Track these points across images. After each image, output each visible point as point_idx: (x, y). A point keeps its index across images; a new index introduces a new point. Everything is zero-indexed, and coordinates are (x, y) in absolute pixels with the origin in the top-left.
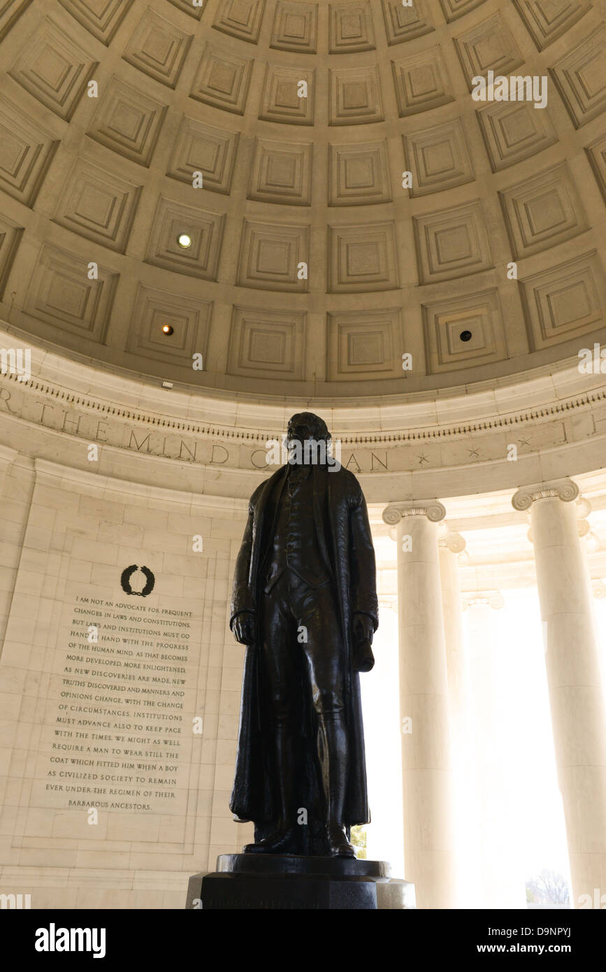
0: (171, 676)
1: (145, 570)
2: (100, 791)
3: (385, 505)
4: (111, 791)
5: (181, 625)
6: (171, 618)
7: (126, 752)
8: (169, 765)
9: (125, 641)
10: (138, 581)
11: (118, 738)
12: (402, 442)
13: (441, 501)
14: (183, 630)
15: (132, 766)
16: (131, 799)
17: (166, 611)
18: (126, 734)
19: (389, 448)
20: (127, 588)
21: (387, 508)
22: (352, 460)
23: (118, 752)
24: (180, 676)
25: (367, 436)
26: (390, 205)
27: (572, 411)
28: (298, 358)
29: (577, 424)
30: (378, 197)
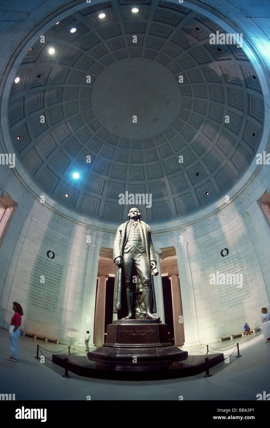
0: (57, 280)
1: (53, 252)
2: (38, 303)
4: (41, 304)
5: (60, 268)
6: (58, 266)
7: (45, 296)
8: (55, 301)
9: (46, 269)
10: (51, 255)
11: (43, 292)
14: (61, 270)
15: (46, 299)
16: (46, 307)
17: (57, 264)
18: (46, 292)
20: (48, 256)
23: (43, 295)
24: (59, 281)
25: (112, 232)
26: (125, 180)
27: (162, 234)
28: (97, 210)
29: (163, 236)
30: (123, 178)
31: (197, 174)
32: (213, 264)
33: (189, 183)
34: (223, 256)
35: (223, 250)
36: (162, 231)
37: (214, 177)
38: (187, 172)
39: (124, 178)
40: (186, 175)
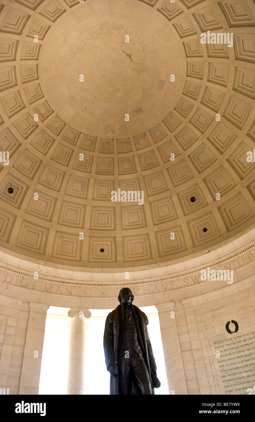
3: (69, 309)
12: (78, 285)
13: (89, 310)
19: (72, 287)
21: (70, 310)
22: (59, 289)
25: (66, 281)
26: (86, 200)
27: (137, 285)
28: (43, 245)
29: (138, 289)
30: (82, 196)
31: (193, 200)
32: (215, 343)
33: (180, 212)
34: (229, 333)
35: (229, 323)
36: (138, 281)
37: (218, 208)
38: (178, 195)
39: (84, 196)
40: (175, 198)
